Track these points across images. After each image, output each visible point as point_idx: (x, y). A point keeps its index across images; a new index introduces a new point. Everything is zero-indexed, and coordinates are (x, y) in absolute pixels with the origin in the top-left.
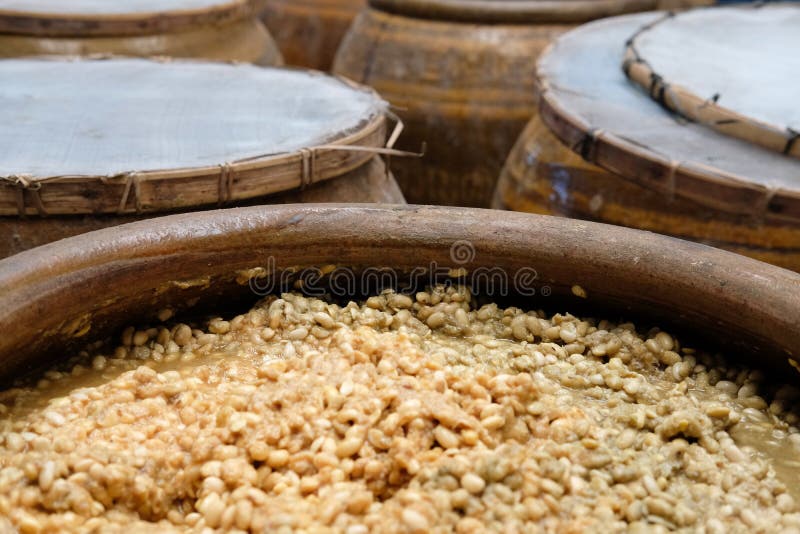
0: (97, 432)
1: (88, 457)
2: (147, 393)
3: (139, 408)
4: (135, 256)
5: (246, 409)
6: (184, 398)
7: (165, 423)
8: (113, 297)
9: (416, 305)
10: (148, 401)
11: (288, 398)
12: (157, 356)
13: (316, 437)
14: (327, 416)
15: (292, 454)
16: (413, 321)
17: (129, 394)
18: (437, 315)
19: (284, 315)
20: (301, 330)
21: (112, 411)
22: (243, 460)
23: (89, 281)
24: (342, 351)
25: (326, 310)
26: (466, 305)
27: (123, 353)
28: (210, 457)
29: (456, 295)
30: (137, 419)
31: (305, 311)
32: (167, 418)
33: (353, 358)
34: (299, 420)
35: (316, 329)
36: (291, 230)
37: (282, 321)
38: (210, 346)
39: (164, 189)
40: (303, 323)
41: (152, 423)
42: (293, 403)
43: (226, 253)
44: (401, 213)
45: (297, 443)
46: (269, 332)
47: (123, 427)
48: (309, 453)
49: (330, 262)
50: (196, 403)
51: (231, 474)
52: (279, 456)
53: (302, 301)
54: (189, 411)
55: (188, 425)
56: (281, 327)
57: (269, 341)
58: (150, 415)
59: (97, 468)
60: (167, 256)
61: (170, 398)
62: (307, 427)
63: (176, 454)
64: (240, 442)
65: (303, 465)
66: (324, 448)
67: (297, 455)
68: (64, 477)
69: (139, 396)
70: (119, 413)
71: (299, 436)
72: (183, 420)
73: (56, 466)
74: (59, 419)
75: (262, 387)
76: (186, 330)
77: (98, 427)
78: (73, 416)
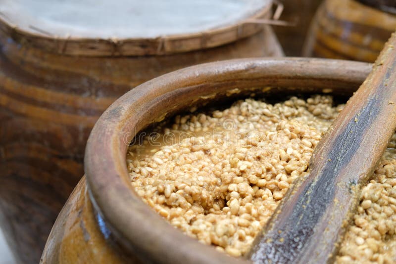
0: (177, 168)
1: (183, 182)
2: (196, 149)
3: (193, 156)
4: (186, 86)
5: (244, 160)
6: (212, 151)
7: (206, 164)
8: (176, 105)
9: (307, 105)
10: (196, 153)
11: (263, 155)
12: (192, 129)
13: (278, 174)
14: (282, 164)
15: (267, 181)
16: (306, 112)
17: (188, 150)
18: (317, 110)
19: (248, 110)
20: (256, 117)
21: (182, 158)
22: (247, 184)
23: (168, 99)
24: (285, 132)
25: (267, 108)
26: (330, 105)
27: (176, 127)
28: (232, 182)
29: (327, 101)
30: (193, 162)
31: (257, 108)
32: (206, 161)
33: (290, 136)
34: (270, 165)
35: (263, 117)
36: (252, 71)
37: (247, 113)
38: (214, 124)
39: (177, 44)
40: (257, 114)
41: (200, 164)
42: (265, 157)
43: (223, 83)
44: (302, 63)
45: (269, 176)
46: (241, 118)
47: (188, 165)
48: (276, 181)
49: (269, 86)
50: (217, 154)
51: (242, 190)
52: (262, 182)
53: (256, 103)
54: (215, 158)
55: (215, 164)
56: (247, 116)
57: (241, 122)
58: (198, 159)
59: (187, 188)
60: (199, 85)
61: (206, 151)
62: (273, 169)
63: (214, 179)
64: (244, 175)
65: (273, 186)
66: (282, 178)
67: (270, 182)
68: (174, 192)
69: (192, 151)
70: (185, 159)
71: (270, 173)
72: (213, 162)
73: (171, 187)
74: (160, 161)
75: (251, 149)
76: (204, 116)
77: (177, 165)
78: (166, 160)
